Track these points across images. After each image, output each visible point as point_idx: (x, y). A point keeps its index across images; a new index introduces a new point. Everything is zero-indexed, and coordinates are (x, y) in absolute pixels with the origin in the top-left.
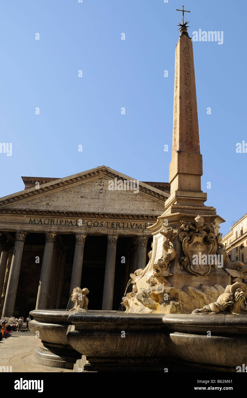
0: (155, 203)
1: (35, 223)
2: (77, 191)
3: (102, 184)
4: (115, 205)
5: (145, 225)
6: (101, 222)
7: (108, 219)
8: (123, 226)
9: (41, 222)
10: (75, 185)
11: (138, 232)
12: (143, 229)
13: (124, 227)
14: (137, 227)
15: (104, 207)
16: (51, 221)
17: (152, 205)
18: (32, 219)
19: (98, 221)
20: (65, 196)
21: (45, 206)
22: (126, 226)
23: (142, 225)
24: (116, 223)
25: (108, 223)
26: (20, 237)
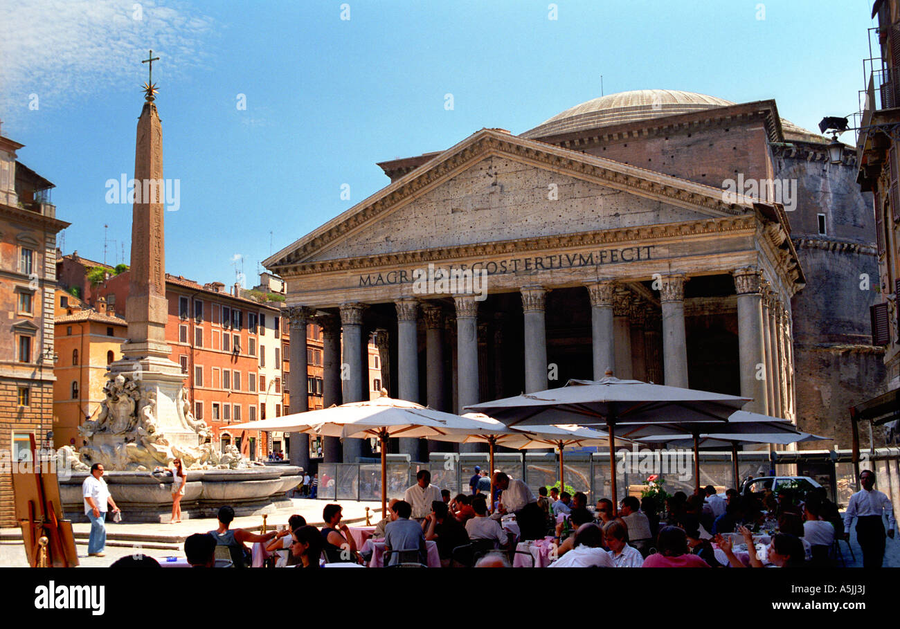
0: (621, 197)
1: (370, 284)
2: (443, 198)
3: (493, 171)
4: (528, 218)
5: (601, 255)
6: (501, 263)
7: (517, 254)
8: (549, 265)
9: (381, 279)
10: (436, 186)
11: (586, 274)
12: (595, 266)
13: (553, 266)
14: (583, 263)
15: (503, 226)
16: (401, 274)
17: (612, 201)
18: (365, 277)
19: (494, 260)
20: (420, 216)
21: (384, 244)
22: (556, 263)
23: (594, 255)
24: (533, 259)
25: (517, 262)
26: (349, 317)
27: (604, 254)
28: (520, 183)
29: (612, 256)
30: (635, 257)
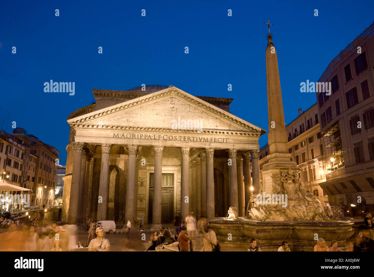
0: (218, 120)
1: (118, 137)
2: (152, 108)
3: (173, 102)
5: (211, 139)
6: (175, 137)
7: (181, 134)
8: (193, 140)
9: (124, 136)
10: (150, 103)
11: (206, 145)
12: (209, 143)
14: (205, 141)
16: (133, 135)
17: (215, 121)
18: (116, 134)
19: (172, 135)
20: (143, 113)
21: (126, 122)
22: (195, 140)
23: (209, 139)
24: (187, 137)
25: (181, 137)
26: (107, 150)
27: (212, 139)
28: (183, 109)
29: (215, 140)
30: (222, 141)
